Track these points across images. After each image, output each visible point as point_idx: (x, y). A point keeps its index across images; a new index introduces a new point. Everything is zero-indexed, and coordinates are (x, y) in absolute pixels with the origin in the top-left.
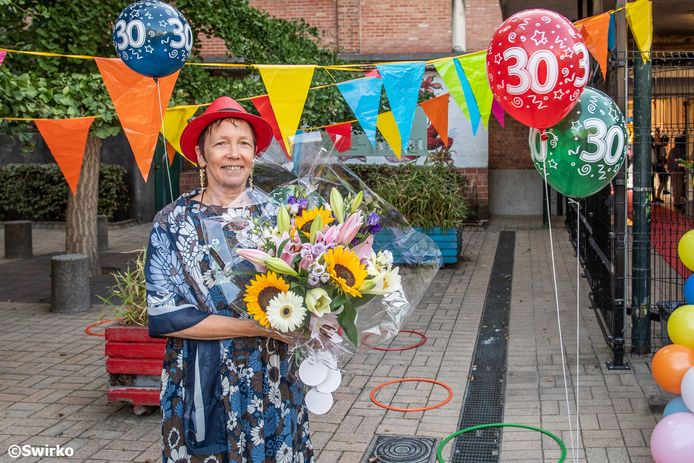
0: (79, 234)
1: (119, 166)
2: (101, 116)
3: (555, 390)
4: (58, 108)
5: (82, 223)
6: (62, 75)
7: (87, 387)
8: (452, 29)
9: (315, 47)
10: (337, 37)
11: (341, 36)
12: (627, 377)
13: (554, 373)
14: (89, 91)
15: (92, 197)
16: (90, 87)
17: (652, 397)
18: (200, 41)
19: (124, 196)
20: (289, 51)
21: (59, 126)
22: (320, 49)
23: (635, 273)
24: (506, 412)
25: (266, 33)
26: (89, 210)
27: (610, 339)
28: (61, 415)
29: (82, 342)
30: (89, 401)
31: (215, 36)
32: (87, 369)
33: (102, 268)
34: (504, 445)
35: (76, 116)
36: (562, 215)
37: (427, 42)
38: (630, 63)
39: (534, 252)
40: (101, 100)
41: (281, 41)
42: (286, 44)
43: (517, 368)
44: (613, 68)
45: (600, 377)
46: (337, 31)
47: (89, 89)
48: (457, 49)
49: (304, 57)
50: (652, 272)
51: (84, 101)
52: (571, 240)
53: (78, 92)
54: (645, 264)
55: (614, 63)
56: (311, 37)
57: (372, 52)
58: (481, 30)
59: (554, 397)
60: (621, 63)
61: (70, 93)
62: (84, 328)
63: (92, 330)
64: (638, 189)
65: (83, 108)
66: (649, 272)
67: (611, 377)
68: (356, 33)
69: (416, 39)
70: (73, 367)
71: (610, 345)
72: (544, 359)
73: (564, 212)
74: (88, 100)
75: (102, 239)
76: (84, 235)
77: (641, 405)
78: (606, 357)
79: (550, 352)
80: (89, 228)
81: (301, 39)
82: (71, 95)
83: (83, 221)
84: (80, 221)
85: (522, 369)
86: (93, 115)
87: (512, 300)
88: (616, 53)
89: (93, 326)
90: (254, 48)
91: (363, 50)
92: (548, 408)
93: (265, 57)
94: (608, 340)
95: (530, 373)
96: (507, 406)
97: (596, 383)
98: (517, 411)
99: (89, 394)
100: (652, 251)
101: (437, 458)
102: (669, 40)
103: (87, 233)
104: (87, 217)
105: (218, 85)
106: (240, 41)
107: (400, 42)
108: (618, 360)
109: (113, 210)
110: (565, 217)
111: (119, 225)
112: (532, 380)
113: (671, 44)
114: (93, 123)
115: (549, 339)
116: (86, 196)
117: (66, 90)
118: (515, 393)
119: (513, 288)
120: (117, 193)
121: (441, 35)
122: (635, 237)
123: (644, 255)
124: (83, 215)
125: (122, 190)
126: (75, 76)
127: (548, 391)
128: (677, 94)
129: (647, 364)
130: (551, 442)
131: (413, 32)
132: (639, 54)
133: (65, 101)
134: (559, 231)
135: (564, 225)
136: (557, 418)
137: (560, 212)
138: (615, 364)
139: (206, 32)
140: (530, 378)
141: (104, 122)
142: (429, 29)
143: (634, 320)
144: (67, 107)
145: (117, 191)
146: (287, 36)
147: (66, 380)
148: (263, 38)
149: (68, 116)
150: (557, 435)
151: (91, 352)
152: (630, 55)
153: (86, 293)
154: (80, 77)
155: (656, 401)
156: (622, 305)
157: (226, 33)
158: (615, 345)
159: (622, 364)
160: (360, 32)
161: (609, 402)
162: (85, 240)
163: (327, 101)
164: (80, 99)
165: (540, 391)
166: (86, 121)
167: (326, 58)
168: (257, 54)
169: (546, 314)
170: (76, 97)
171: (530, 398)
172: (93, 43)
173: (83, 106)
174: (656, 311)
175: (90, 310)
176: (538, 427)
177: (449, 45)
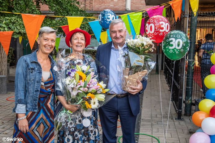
0: (2, 69)
1: (12, 48)
2: (16, 31)
3: (157, 125)
4: (2, 28)
5: (3, 66)
6: (2, 17)
7: (9, 115)
8: (126, 2)
9: (78, 8)
10: (85, 5)
11: (87, 4)
12: (182, 123)
13: (157, 120)
14: (11, 23)
15: (5, 57)
16: (11, 21)
17: (190, 129)
18: (40, 6)
19: (13, 58)
20: (70, 10)
21: (3, 34)
22: (80, 9)
23: (187, 89)
24: (141, 130)
25: (62, 3)
26: (5, 61)
27: (177, 110)
28: (3, 123)
29: (6, 102)
30: (11, 119)
31: (45, 4)
32: (8, 111)
33: (9, 81)
34: (139, 140)
35: (7, 31)
36: (163, 70)
37: (117, 7)
38: (189, 16)
39: (152, 82)
40: (15, 26)
41: (67, 6)
42: (69, 8)
43: (145, 118)
44: (183, 18)
45: (173, 122)
46: (85, 2)
47: (11, 22)
48: (127, 9)
49: (75, 12)
50: (193, 89)
51: (10, 26)
52: (165, 78)
53: (8, 23)
54: (191, 86)
55: (183, 16)
56: (77, 5)
57: (97, 10)
58: (136, 2)
59: (156, 127)
60: (186, 16)
61: (5, 23)
62: (6, 99)
63: (8, 99)
64: (189, 60)
65: (9, 28)
66: (192, 89)
67: (177, 122)
68: (92, 3)
69: (113, 5)
70: (4, 110)
71: (177, 112)
72: (154, 116)
73: (164, 68)
74: (11, 26)
75: (8, 71)
76: (3, 70)
77: (186, 131)
78: (175, 116)
79: (156, 114)
80: (5, 68)
81: (74, 5)
82: (5, 24)
83: (3, 65)
84: (2, 65)
85: (146, 118)
86: (13, 30)
87: (144, 97)
88: (184, 12)
89: (8, 98)
90: (58, 8)
91: (94, 9)
92: (154, 130)
93: (62, 12)
94: (176, 111)
95: (149, 120)
96: (141, 128)
97: (171, 124)
98: (144, 130)
99: (10, 117)
100: (194, 82)
101: (118, 142)
102: (207, 6)
103: (4, 69)
104: (4, 64)
105: (47, 21)
106: (53, 6)
107: (107, 7)
108: (179, 117)
109: (10, 63)
110: (164, 71)
111: (12, 67)
112: (149, 122)
113: (208, 8)
114: (13, 33)
115: (156, 110)
116: (4, 57)
117: (4, 22)
118: (144, 125)
119: (144, 93)
120: (11, 57)
121: (122, 4)
122: (188, 76)
123: (190, 83)
124: (3, 63)
125: (13, 56)
126: (6, 18)
127: (155, 125)
128: (209, 27)
129: (190, 119)
130: (155, 140)
131: (112, 3)
132: (192, 13)
133: (4, 26)
134: (161, 75)
135: (163, 73)
136: (158, 133)
137: (162, 69)
138: (178, 118)
139: (42, 3)
140: (149, 121)
141: (16, 33)
142: (117, 2)
143: (186, 105)
144: (4, 28)
145: (11, 56)
146: (69, 4)
147: (3, 113)
148: (61, 5)
149: (5, 31)
150: (157, 138)
151: (9, 105)
152: (189, 13)
153: (6, 88)
154: (8, 18)
155: (192, 131)
156: (182, 99)
157: (49, 3)
158: (179, 112)
159: (181, 119)
160: (93, 3)
161: (175, 130)
162: (3, 71)
163: (83, 27)
164: (8, 25)
165: (152, 125)
166: (11, 32)
167: (82, 12)
168: (59, 11)
169: (155, 102)
170: (7, 24)
171: (148, 127)
172: (6, 6)
173: (9, 27)
174: (194, 102)
175: (7, 93)
176: (151, 135)
177: (125, 8)
